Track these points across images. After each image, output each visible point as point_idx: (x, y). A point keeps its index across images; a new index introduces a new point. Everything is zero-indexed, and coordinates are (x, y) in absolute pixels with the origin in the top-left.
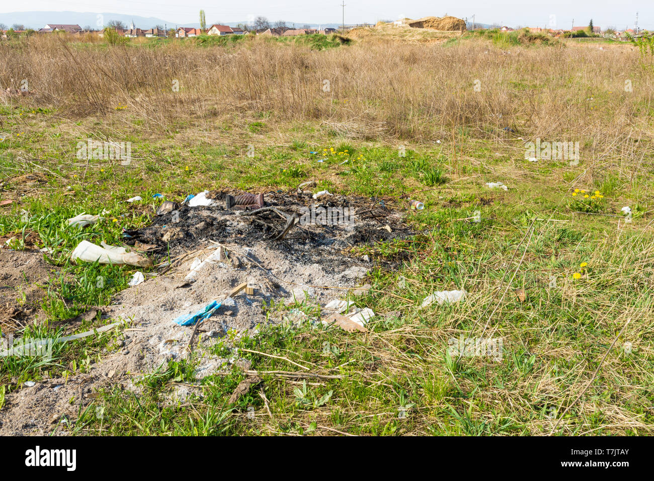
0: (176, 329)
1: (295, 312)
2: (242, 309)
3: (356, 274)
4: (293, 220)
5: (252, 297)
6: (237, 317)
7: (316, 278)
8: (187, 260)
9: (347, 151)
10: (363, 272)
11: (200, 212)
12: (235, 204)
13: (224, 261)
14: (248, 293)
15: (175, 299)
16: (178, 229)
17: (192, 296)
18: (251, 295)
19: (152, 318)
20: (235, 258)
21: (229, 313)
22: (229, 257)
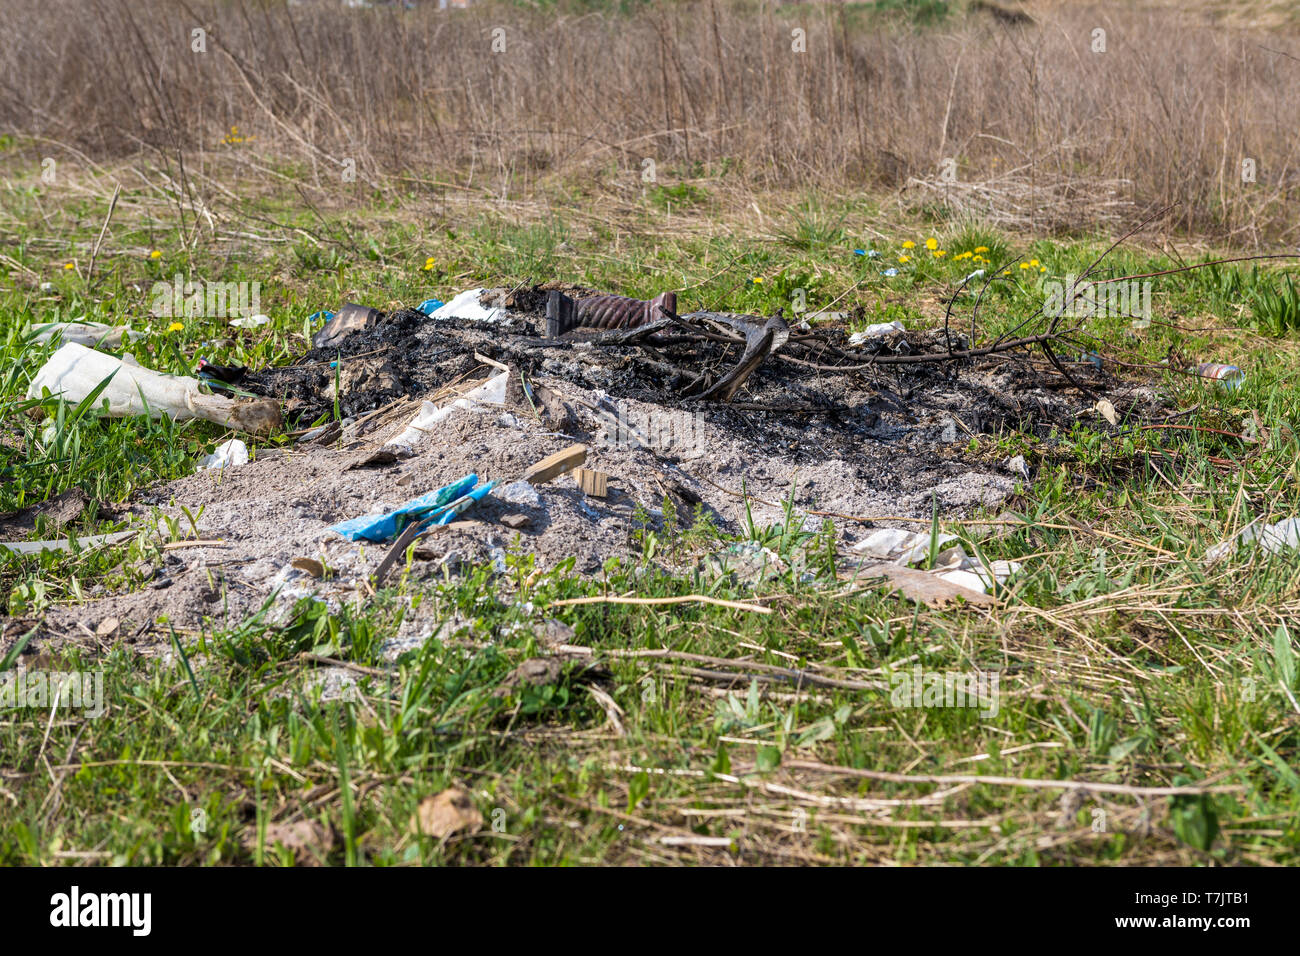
0: (334, 547)
1: (747, 551)
2: (562, 521)
3: (976, 493)
4: (769, 339)
5: (602, 505)
6: (545, 536)
7: (833, 495)
8: (396, 417)
9: (985, 249)
10: (1002, 489)
11: (454, 332)
12: (577, 324)
13: (519, 411)
14: (588, 489)
15: (343, 495)
16: (378, 364)
17: (401, 489)
18: (600, 498)
19: (261, 531)
20: (554, 405)
21: (515, 520)
22: (537, 402)
